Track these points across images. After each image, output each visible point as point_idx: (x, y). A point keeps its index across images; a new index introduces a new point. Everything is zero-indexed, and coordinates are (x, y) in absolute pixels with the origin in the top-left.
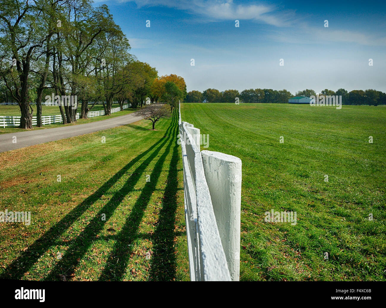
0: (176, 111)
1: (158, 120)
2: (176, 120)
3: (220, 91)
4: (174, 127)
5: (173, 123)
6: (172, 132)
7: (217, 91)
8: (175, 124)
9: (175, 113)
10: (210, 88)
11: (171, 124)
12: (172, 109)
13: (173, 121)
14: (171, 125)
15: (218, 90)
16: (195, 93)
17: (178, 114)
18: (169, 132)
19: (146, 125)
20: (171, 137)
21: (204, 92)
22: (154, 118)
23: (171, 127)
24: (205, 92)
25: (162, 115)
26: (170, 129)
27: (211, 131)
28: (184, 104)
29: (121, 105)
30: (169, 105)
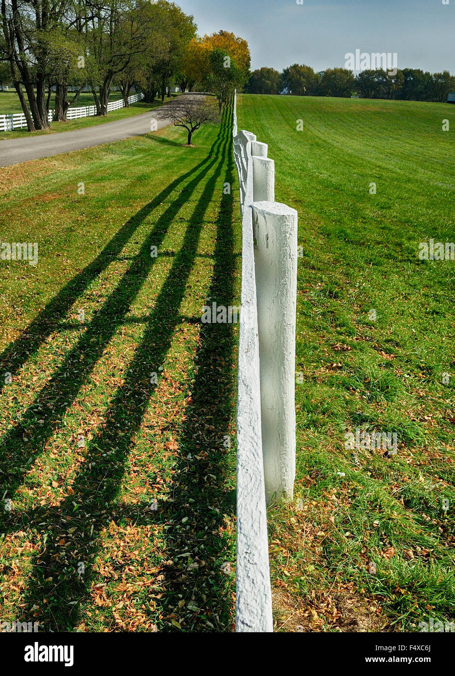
0: (229, 110)
1: (197, 127)
2: (227, 129)
3: (316, 71)
4: (224, 142)
5: (222, 134)
6: (221, 149)
7: (310, 70)
8: (225, 136)
9: (226, 116)
10: (297, 63)
11: (218, 136)
12: (220, 106)
13: (222, 130)
14: (219, 139)
15: (311, 67)
16: (266, 73)
17: (231, 116)
18: (215, 149)
19: (176, 136)
20: (220, 157)
21: (285, 71)
22: (191, 123)
23: (219, 142)
24: (286, 72)
25: (206, 119)
26: (217, 145)
28: (243, 96)
29: (124, 96)
30: (215, 98)
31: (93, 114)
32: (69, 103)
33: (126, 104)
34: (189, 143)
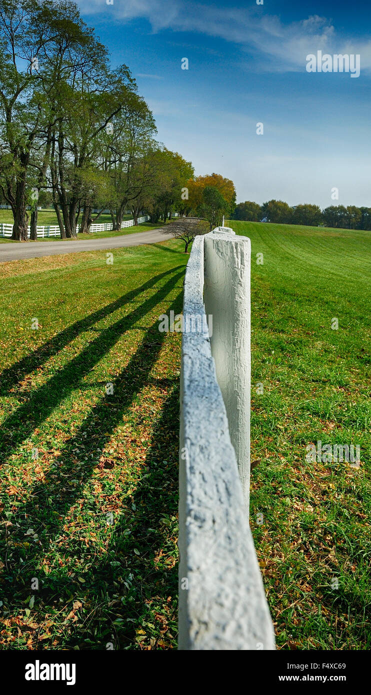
3: (290, 206)
7: (285, 204)
10: (274, 199)
15: (287, 202)
16: (249, 206)
19: (176, 246)
21: (264, 204)
24: (266, 205)
29: (135, 218)
30: (207, 222)
31: (110, 229)
32: (92, 220)
33: (136, 224)
34: (186, 251)
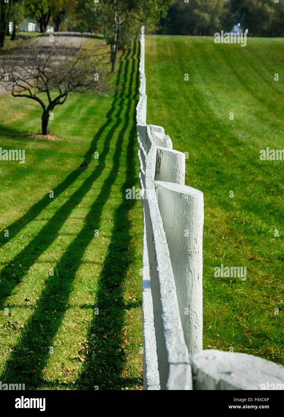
0: (130, 65)
1: (62, 100)
2: (126, 101)
4: (119, 129)
5: (115, 112)
6: (113, 146)
8: (122, 116)
9: (125, 75)
11: (109, 115)
13: (118, 102)
14: (110, 121)
17: (135, 76)
18: (100, 145)
19: (19, 117)
20: (109, 165)
22: (47, 91)
23: (109, 128)
25: (79, 85)
26: (105, 134)
27: (254, 144)
34: (45, 132)
